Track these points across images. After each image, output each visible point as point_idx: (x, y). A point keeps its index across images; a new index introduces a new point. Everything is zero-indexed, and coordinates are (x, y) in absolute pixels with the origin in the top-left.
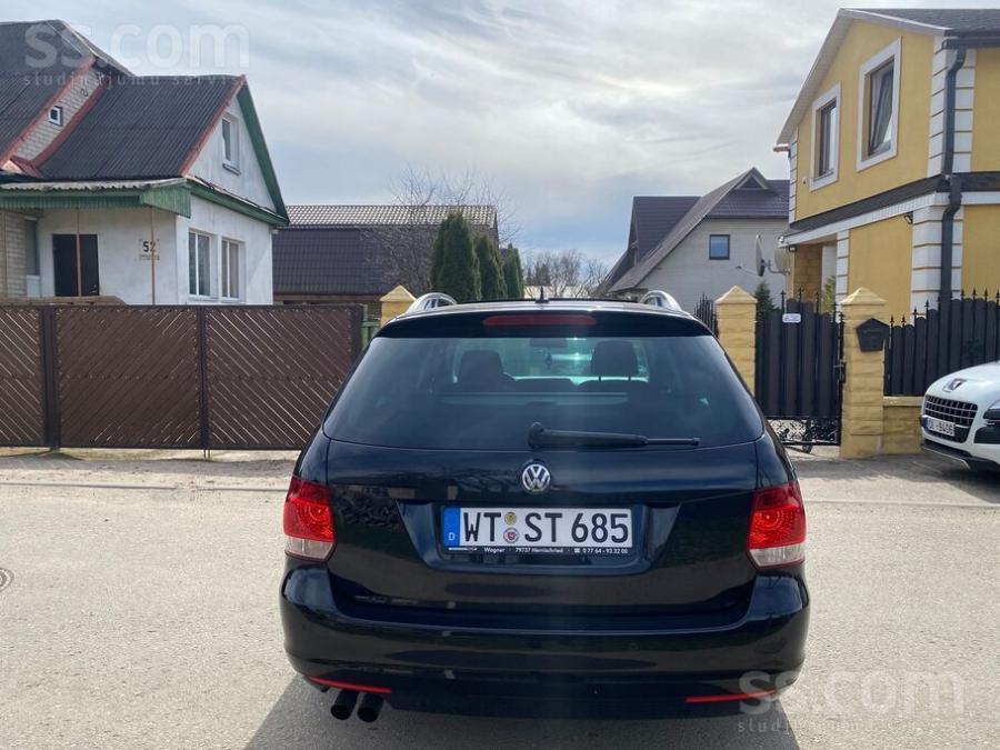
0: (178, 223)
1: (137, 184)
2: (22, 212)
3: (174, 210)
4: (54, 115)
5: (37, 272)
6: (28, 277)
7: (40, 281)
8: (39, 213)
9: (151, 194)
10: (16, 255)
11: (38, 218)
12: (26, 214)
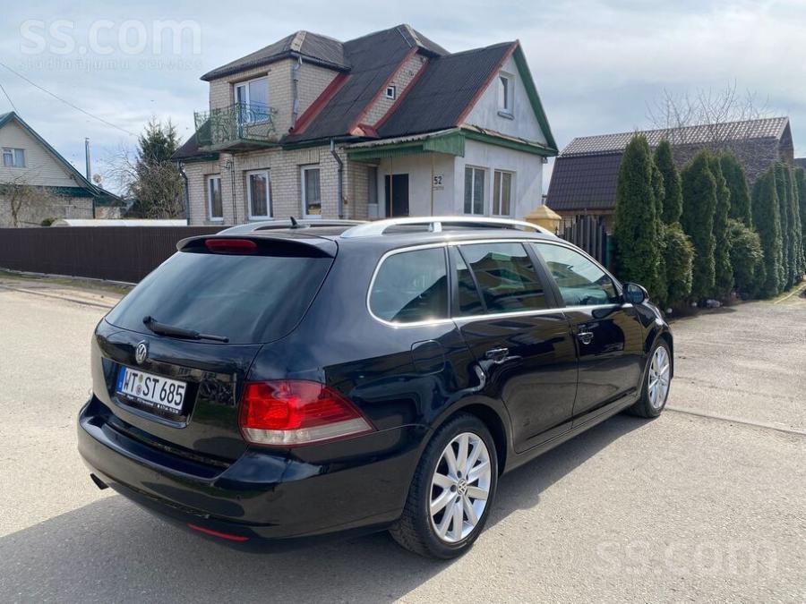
0: (456, 162)
1: (421, 136)
2: (367, 161)
3: (452, 152)
4: (390, 92)
5: (376, 202)
6: (371, 205)
7: (378, 207)
8: (378, 161)
9: (432, 143)
10: (362, 191)
11: (379, 164)
12: (368, 163)
